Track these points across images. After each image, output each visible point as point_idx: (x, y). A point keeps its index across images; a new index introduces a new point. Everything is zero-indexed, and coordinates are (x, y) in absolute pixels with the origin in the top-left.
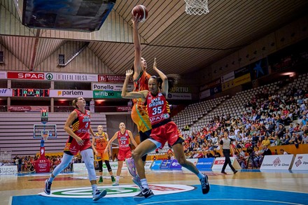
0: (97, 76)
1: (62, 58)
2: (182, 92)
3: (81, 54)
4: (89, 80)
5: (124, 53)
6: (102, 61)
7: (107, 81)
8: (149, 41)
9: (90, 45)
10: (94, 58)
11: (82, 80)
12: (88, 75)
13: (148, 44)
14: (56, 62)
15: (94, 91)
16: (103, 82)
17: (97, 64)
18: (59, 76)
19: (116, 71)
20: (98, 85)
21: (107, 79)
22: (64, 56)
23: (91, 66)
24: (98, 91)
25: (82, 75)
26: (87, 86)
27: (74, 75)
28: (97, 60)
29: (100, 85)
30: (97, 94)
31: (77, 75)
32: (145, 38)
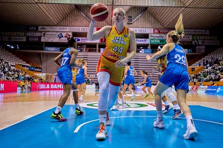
0: (153, 29)
2: (213, 40)
3: (143, 16)
4: (147, 32)
5: (171, 14)
6: (156, 20)
7: (159, 32)
8: (187, 5)
9: (148, 9)
10: (151, 18)
11: (143, 32)
12: (146, 29)
13: (186, 7)
14: (126, 21)
15: (151, 40)
16: (156, 33)
17: (153, 21)
19: (165, 26)
20: (153, 35)
21: (159, 31)
22: (131, 17)
23: (149, 23)
24: (153, 40)
25: (143, 29)
26: (146, 36)
27: (138, 29)
28: (153, 19)
29: (155, 35)
30: (152, 41)
31: (140, 29)
32: (184, 3)
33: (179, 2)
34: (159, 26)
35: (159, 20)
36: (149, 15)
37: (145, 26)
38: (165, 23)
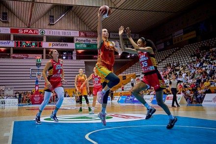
0: (78, 32)
1: (52, 18)
3: (67, 16)
4: (72, 35)
6: (82, 21)
7: (86, 36)
8: (118, 6)
9: (73, 9)
10: (76, 18)
11: (67, 35)
12: (71, 32)
13: (117, 8)
14: (47, 21)
15: (76, 44)
16: (83, 36)
17: (78, 23)
18: (50, 32)
19: (92, 28)
20: (79, 39)
21: (86, 34)
22: (53, 17)
24: (79, 44)
25: (67, 31)
26: (71, 40)
27: (61, 31)
28: (78, 20)
29: (81, 39)
30: (78, 46)
31: (63, 31)
32: (115, 3)
33: (110, 3)
34: (85, 28)
35: (85, 21)
36: (74, 15)
37: (69, 27)
38: (92, 25)
